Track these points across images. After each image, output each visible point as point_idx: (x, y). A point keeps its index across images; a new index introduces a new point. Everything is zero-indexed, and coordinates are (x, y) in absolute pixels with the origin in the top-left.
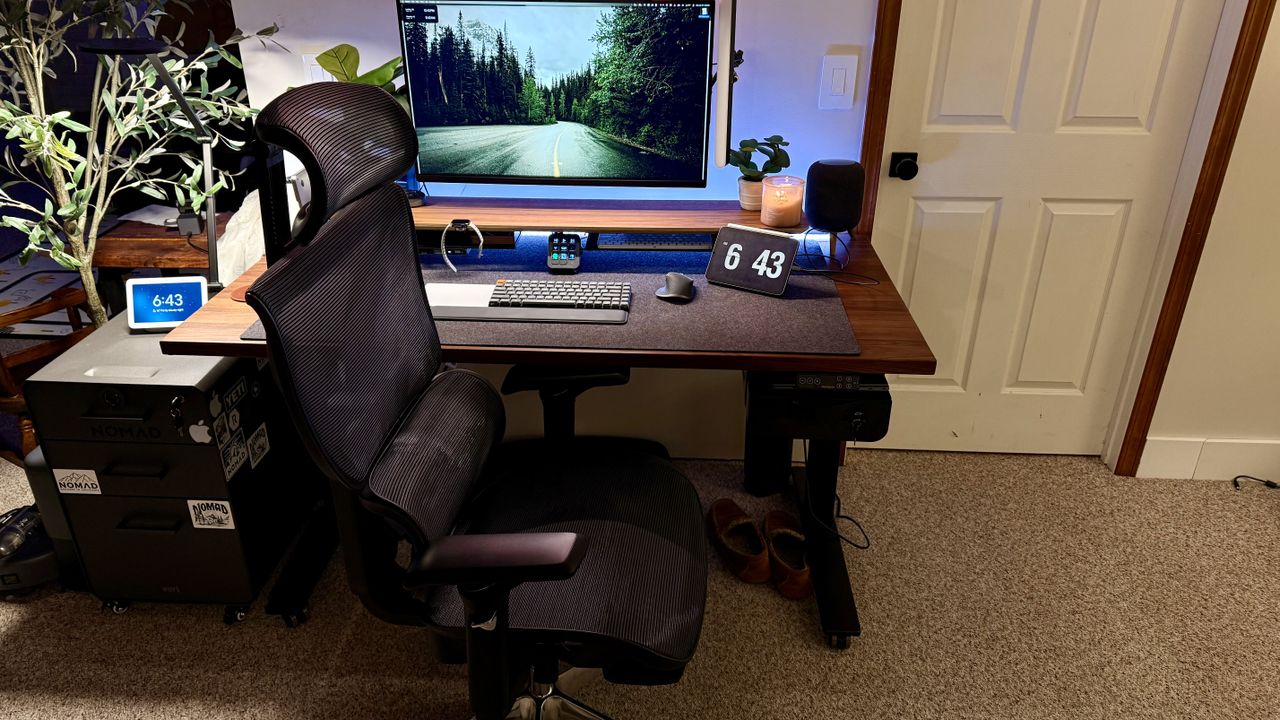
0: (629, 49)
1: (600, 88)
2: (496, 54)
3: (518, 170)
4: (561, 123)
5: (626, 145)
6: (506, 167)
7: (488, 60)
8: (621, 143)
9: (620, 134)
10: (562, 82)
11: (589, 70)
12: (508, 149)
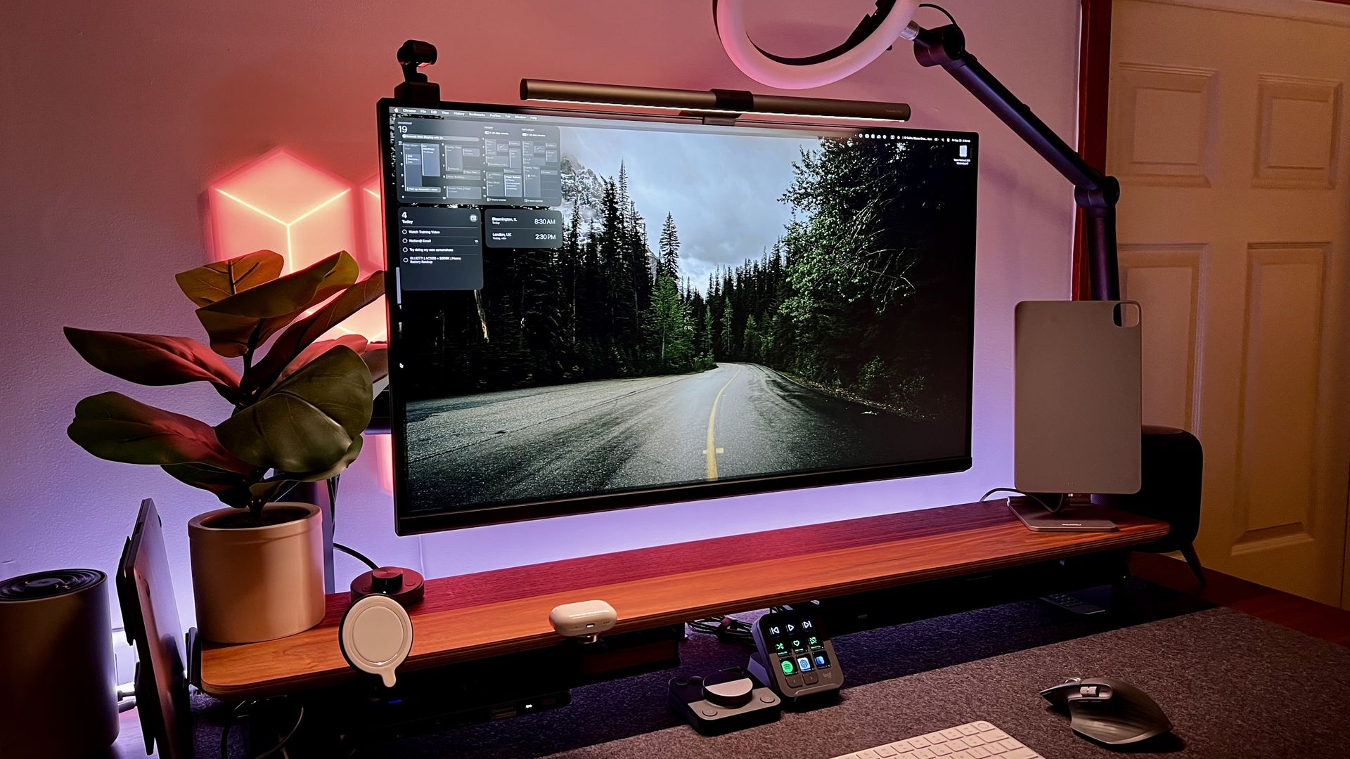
0: (846, 216)
1: (796, 293)
2: (599, 227)
3: (635, 474)
4: (722, 366)
5: (841, 401)
6: (611, 472)
7: (583, 241)
8: (831, 397)
9: (828, 379)
10: (728, 283)
11: (778, 257)
12: (616, 431)
